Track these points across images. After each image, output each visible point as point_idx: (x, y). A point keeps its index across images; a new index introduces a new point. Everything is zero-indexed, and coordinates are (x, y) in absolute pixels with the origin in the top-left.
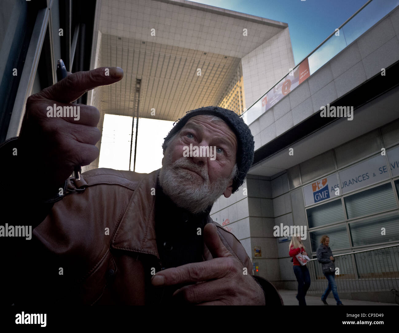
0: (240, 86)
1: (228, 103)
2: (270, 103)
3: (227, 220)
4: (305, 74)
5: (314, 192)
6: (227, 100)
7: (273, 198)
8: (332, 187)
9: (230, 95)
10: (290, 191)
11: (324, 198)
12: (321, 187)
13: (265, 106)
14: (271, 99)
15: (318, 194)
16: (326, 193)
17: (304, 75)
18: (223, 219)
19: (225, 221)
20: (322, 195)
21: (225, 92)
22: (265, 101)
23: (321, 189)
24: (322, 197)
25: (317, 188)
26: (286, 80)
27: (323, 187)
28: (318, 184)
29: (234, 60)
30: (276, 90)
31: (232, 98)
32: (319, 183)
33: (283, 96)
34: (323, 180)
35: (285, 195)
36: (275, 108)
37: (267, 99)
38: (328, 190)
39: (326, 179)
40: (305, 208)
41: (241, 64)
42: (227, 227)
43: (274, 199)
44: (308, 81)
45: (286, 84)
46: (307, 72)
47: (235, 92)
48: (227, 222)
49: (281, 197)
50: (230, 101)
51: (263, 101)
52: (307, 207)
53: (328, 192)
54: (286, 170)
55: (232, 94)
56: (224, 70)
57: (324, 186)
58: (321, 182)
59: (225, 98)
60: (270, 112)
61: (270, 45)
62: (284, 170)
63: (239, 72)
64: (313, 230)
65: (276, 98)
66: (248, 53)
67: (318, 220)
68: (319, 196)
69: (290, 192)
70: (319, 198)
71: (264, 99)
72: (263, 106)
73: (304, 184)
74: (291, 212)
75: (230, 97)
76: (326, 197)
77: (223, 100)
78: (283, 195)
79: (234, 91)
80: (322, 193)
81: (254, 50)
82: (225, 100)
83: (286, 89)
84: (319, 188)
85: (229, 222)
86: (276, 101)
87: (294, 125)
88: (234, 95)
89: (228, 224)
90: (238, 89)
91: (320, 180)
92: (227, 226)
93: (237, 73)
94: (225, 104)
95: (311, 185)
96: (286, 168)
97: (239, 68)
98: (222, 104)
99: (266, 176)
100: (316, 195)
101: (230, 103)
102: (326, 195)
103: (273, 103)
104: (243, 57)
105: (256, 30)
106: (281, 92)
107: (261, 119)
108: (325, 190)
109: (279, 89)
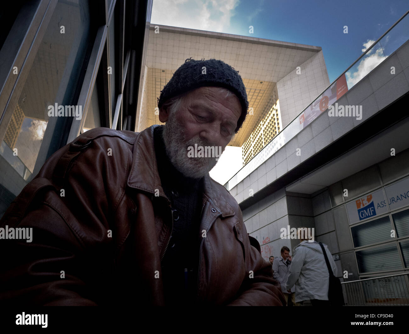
0: (276, 109)
1: (265, 126)
2: (308, 120)
3: (267, 238)
4: (343, 89)
5: (359, 209)
6: (263, 123)
7: (314, 215)
8: (378, 204)
9: (266, 118)
10: (333, 208)
11: (370, 215)
12: (366, 204)
13: (303, 124)
14: (309, 116)
15: (363, 211)
16: (372, 210)
17: (342, 91)
18: (264, 237)
19: (265, 239)
20: (367, 213)
21: (262, 115)
22: (302, 118)
23: (366, 206)
24: (367, 215)
25: (362, 205)
26: (324, 96)
27: (368, 204)
28: (362, 201)
29: (270, 84)
30: (314, 107)
31: (268, 121)
32: (364, 200)
33: (320, 112)
34: (368, 196)
35: (327, 212)
36: (313, 125)
37: (305, 116)
38: (374, 206)
39: (371, 196)
40: (350, 226)
41: (277, 87)
42: (267, 246)
43: (316, 218)
44: (346, 96)
45: (324, 100)
46: (345, 88)
47: (272, 115)
48: (267, 241)
49: (323, 214)
50: (267, 123)
51: (300, 119)
52: (351, 225)
53: (374, 209)
54: (327, 187)
55: (268, 117)
56: (260, 95)
57: (369, 202)
58: (366, 198)
59: (262, 121)
60: (308, 129)
61: (305, 69)
62: (325, 187)
63: (274, 96)
64: (359, 249)
65: (314, 115)
66: (283, 78)
67: (364, 239)
68: (364, 213)
69: (332, 210)
70: (365, 215)
71: (302, 116)
72: (301, 123)
73: (347, 201)
74: (334, 231)
75: (266, 120)
76: (372, 214)
77: (260, 123)
78: (325, 213)
79: (270, 114)
80: (367, 210)
81: (289, 74)
82: (261, 123)
83: (324, 105)
84: (363, 205)
85: (269, 241)
86: (313, 118)
87: (334, 140)
88: (270, 118)
89: (268, 242)
90: (274, 112)
91: (365, 196)
92: (268, 244)
93: (273, 97)
94: (262, 126)
95: (355, 203)
96: (328, 185)
97: (274, 92)
98: (259, 127)
99: (305, 194)
100: (361, 212)
101: (267, 126)
102: (371, 212)
103: (310, 120)
104: (278, 81)
105: (290, 55)
106: (318, 109)
107: (299, 137)
108: (370, 208)
109: (316, 106)
